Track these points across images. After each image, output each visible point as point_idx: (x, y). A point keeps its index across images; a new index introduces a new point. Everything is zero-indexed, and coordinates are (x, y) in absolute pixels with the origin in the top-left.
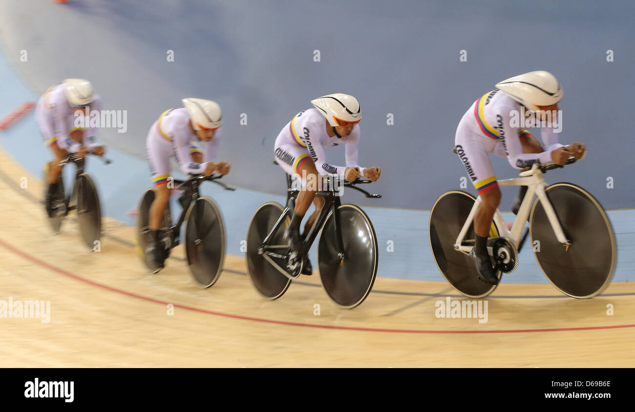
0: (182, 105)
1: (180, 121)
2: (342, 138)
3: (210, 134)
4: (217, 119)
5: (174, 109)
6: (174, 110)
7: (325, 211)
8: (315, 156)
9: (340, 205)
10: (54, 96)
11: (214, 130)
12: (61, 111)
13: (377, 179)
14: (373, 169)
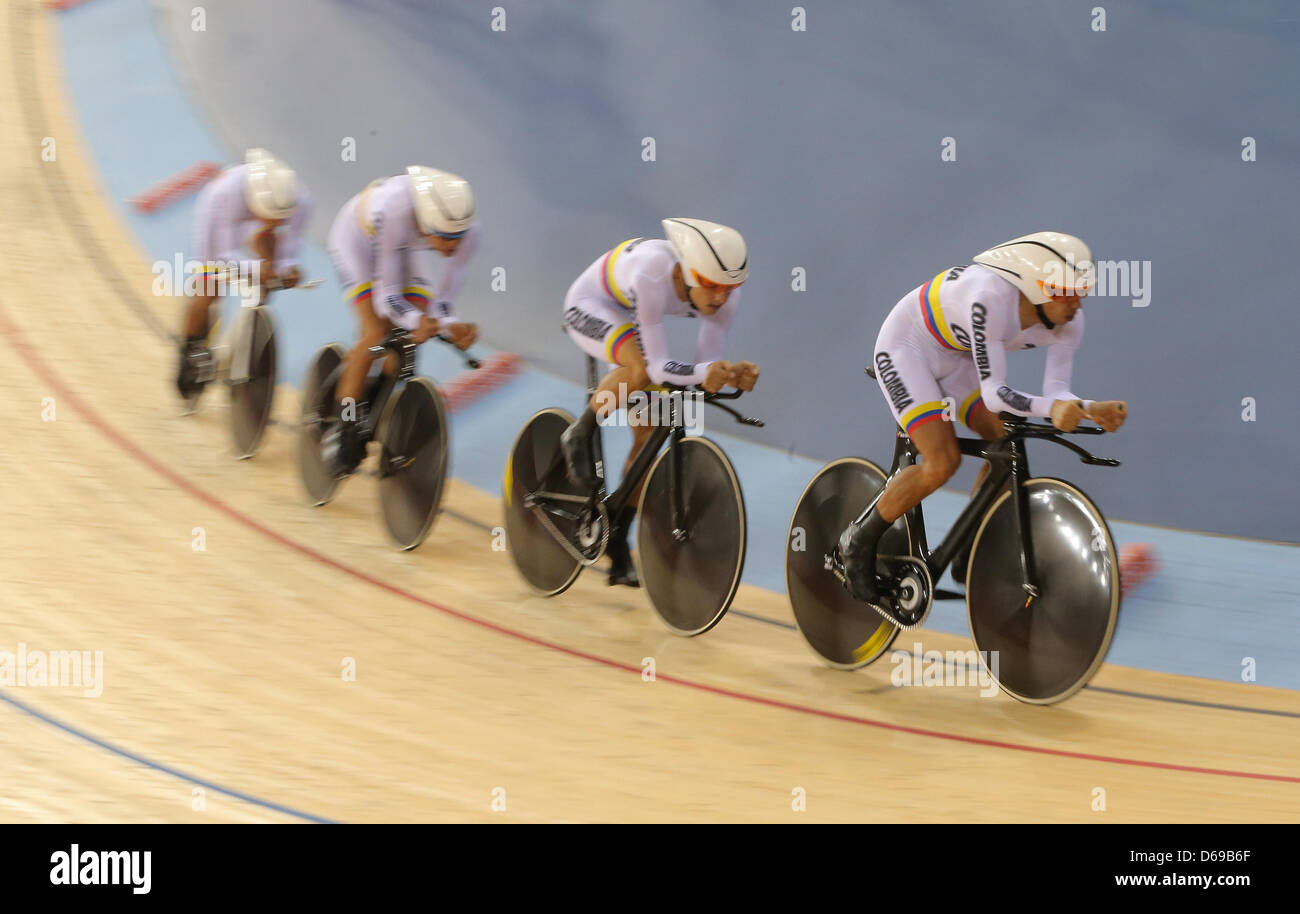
0: (661, 234)
1: (655, 266)
2: (1056, 327)
3: (718, 297)
4: (739, 266)
5: (644, 240)
6: (644, 243)
7: (992, 487)
8: (987, 367)
9: (1029, 478)
10: (379, 198)
11: (728, 289)
12: (394, 232)
13: (1117, 426)
14: (1111, 405)
